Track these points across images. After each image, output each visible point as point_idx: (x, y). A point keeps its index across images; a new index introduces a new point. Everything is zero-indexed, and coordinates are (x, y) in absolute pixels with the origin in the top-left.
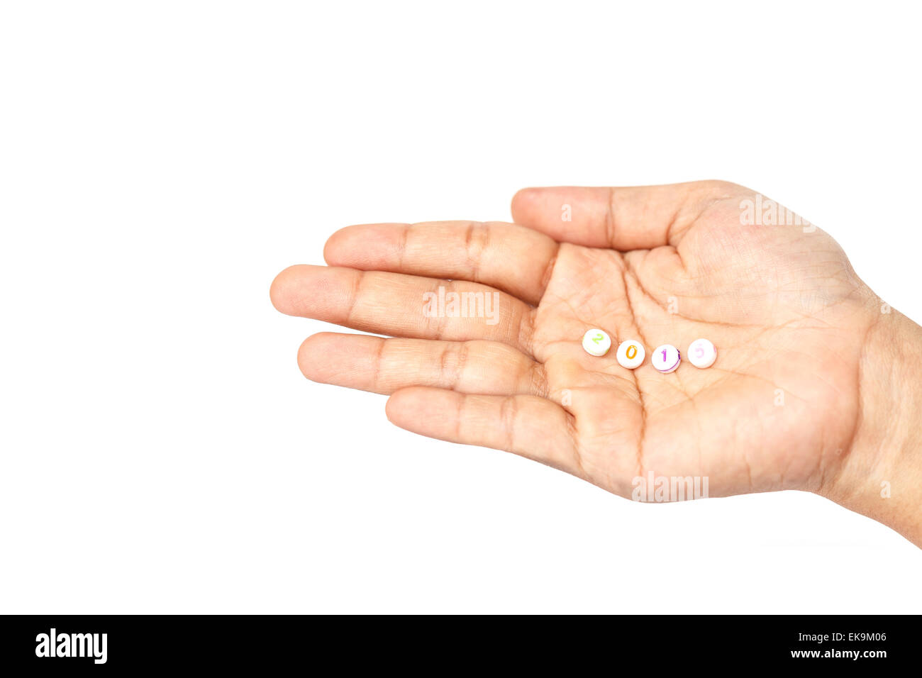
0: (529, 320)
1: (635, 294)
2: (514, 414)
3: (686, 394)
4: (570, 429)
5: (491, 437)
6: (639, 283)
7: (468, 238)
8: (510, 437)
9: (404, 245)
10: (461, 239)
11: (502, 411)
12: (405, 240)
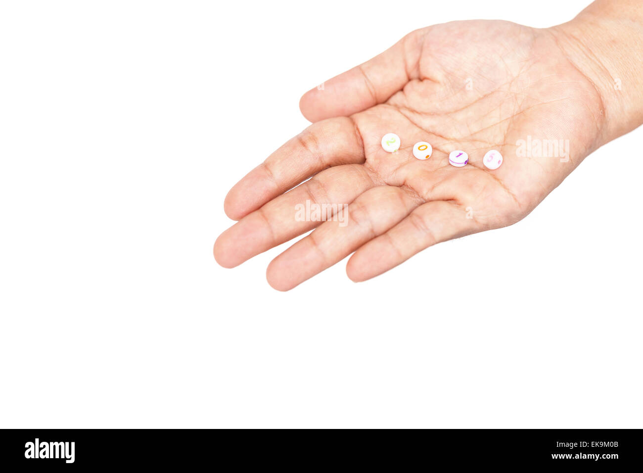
0: (369, 170)
1: (417, 118)
2: (423, 222)
3: (498, 146)
4: (457, 207)
5: (421, 242)
6: (413, 111)
7: (304, 144)
8: (431, 236)
9: (271, 173)
10: (300, 148)
11: (415, 225)
12: (270, 171)
